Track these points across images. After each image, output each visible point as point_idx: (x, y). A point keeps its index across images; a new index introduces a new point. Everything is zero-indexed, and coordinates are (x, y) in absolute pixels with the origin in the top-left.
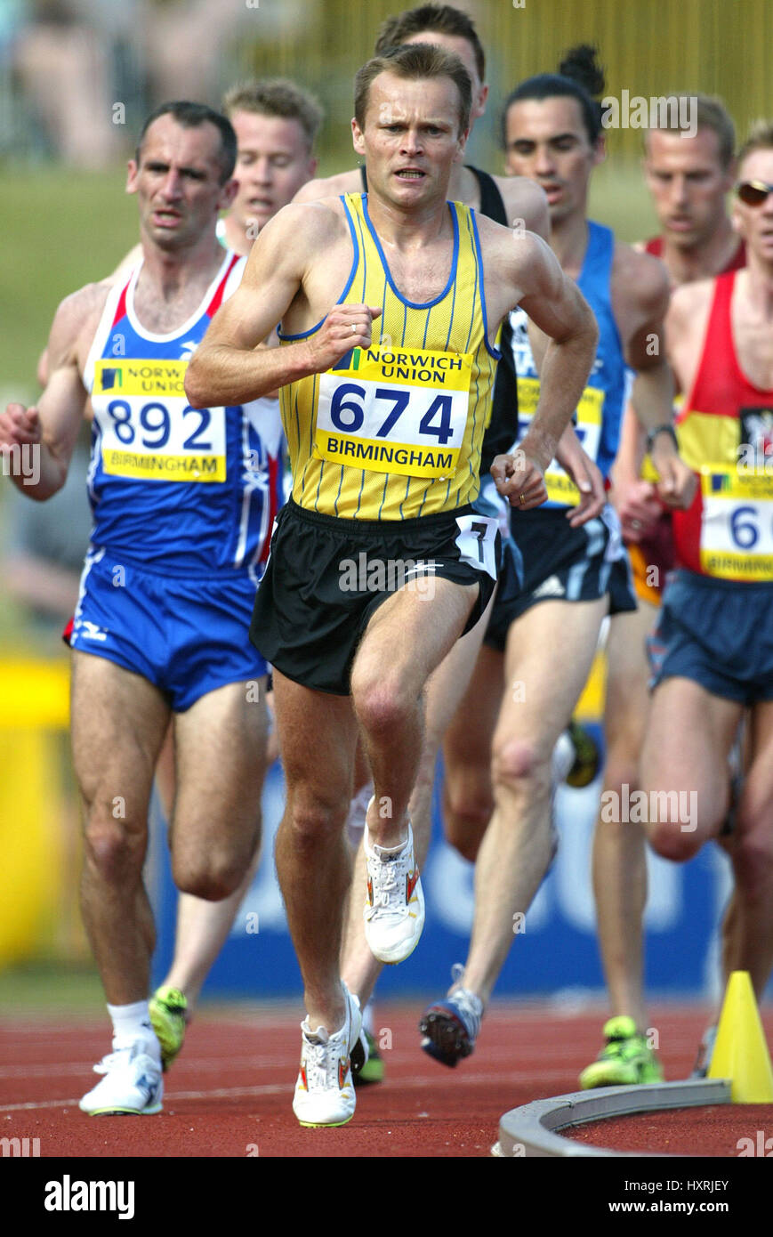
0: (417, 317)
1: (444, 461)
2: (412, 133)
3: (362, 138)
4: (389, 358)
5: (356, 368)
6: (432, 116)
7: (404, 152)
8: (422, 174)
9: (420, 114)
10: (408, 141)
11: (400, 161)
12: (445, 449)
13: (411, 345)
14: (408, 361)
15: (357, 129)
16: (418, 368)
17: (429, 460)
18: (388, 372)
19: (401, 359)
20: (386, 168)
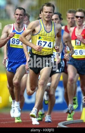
0: (48, 34)
2: (48, 13)
3: (42, 13)
5: (41, 39)
8: (49, 17)
9: (49, 11)
11: (47, 16)
12: (50, 48)
16: (48, 39)
19: (46, 38)
20: (45, 17)
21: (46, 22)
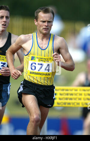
0: (43, 51)
1: (49, 75)
2: (46, 22)
3: (37, 22)
4: (40, 58)
5: (35, 60)
6: (50, 20)
7: (45, 26)
8: (48, 29)
9: (48, 19)
10: (46, 24)
11: (44, 27)
12: (49, 73)
13: (43, 56)
14: (43, 59)
15: (36, 21)
16: (45, 60)
17: (46, 74)
18: (40, 61)
19: (42, 58)
20: (42, 28)
21: (43, 35)
